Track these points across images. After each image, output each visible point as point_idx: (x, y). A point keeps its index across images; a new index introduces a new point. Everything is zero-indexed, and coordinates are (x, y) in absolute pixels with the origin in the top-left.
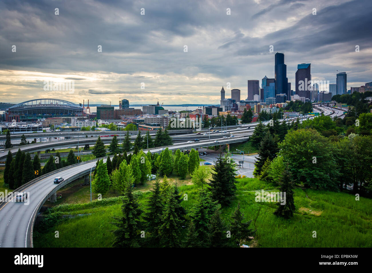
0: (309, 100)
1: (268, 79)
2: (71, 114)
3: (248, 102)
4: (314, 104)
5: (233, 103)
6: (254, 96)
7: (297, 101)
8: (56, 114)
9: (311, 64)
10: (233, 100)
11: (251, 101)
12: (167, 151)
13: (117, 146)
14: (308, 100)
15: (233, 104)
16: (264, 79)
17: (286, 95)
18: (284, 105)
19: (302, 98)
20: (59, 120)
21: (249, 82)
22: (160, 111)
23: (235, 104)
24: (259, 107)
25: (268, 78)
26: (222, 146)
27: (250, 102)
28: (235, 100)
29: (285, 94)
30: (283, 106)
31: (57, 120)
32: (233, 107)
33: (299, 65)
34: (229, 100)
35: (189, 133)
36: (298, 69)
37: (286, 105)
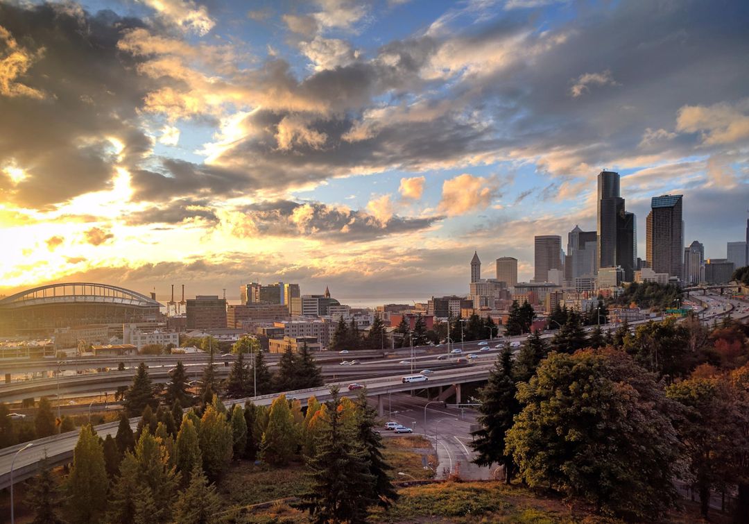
0: (679, 280)
1: (582, 234)
2: (132, 318)
3: (534, 287)
4: (688, 291)
5: (499, 290)
6: (549, 272)
7: (647, 284)
8: (98, 317)
9: (682, 196)
10: (499, 283)
11: (540, 284)
12: (281, 402)
13: (184, 391)
14: (676, 280)
15: (500, 292)
16: (573, 232)
17: (622, 269)
18: (617, 292)
19: (660, 276)
20: (100, 331)
21: (539, 240)
22: (329, 309)
23: (505, 292)
24: (557, 297)
25: (584, 230)
26: (445, 388)
27: (540, 287)
28: (505, 283)
29: (620, 266)
30: (613, 294)
31: (97, 332)
32: (500, 298)
33: (654, 199)
34: (491, 281)
35: (378, 358)
36: (653, 208)
37: (621, 292)
